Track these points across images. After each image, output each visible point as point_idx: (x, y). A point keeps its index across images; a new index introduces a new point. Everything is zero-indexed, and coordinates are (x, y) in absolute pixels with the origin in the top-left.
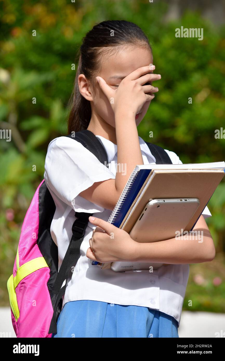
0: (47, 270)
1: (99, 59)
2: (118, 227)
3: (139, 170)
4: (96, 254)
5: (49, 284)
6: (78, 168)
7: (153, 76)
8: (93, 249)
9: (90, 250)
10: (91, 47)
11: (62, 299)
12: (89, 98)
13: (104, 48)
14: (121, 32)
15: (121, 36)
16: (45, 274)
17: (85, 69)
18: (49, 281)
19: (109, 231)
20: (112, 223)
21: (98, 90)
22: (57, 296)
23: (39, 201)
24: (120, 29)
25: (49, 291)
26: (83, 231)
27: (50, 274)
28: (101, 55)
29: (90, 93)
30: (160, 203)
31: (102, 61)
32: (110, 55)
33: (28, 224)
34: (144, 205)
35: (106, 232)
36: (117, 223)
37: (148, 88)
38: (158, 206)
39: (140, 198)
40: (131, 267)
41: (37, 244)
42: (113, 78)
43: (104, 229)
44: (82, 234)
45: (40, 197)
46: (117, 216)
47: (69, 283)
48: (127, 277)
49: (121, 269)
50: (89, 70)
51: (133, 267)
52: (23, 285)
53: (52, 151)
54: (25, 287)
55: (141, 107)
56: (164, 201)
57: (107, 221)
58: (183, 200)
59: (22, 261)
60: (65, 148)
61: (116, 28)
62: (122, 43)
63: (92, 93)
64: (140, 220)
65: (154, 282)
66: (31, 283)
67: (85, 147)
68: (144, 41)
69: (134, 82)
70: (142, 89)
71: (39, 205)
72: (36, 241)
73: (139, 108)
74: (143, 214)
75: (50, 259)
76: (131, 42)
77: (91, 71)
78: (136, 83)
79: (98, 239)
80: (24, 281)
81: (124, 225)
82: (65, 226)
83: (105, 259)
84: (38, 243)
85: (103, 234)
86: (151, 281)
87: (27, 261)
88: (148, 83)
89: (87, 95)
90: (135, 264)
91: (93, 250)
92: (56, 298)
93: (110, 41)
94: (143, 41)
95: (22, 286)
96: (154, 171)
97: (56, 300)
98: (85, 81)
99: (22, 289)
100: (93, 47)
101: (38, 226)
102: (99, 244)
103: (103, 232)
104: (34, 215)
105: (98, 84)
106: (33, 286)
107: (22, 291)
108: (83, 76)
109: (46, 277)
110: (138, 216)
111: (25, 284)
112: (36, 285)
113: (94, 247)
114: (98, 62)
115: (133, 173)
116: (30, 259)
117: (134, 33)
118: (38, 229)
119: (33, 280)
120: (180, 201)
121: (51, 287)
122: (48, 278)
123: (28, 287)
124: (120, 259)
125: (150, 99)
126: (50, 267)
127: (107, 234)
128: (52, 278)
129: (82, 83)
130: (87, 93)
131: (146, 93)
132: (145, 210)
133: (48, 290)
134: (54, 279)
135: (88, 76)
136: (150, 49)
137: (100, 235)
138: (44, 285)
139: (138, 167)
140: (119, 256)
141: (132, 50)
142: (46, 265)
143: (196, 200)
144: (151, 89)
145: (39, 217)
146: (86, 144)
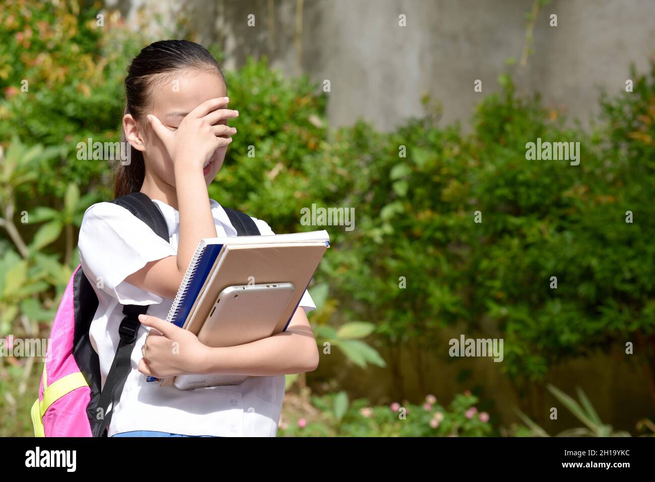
0: (87, 390)
1: (150, 90)
2: (182, 328)
3: (206, 246)
4: (151, 366)
5: (89, 410)
6: (125, 244)
7: (227, 112)
8: (146, 359)
9: (142, 362)
10: (138, 76)
11: (107, 429)
12: (140, 147)
13: (156, 75)
14: (179, 52)
15: (179, 58)
16: (83, 396)
17: (132, 107)
18: (89, 405)
19: (168, 333)
20: (172, 322)
21: (150, 135)
22: (100, 426)
23: (74, 293)
24: (177, 49)
25: (90, 419)
26: (134, 333)
27: (90, 396)
28: (153, 86)
29: (140, 140)
30: (239, 292)
31: (154, 93)
32: (165, 83)
33: (59, 326)
34: (215, 296)
35: (164, 335)
36: (179, 322)
37: (221, 128)
38: (236, 295)
39: (209, 285)
40: (202, 382)
41: (72, 355)
42: (170, 115)
43: (161, 332)
44: (133, 337)
45: (75, 289)
46: (178, 312)
47: (116, 408)
48: (197, 397)
49: (188, 386)
50: (137, 108)
51: (205, 382)
52: (52, 412)
53: (87, 223)
54: (55, 415)
55: (211, 155)
56: (244, 289)
57: (165, 319)
58: (271, 286)
59: (51, 379)
60: (106, 217)
61: (171, 49)
62: (180, 66)
63: (144, 139)
64: (211, 316)
65: (235, 402)
66: (64, 409)
67: (135, 214)
68: (212, 64)
69: (200, 121)
70: (211, 130)
71: (75, 299)
72: (71, 351)
73: (207, 155)
74: (215, 308)
75: (90, 376)
76: (194, 65)
77: (140, 109)
78: (203, 122)
79: (154, 345)
80: (54, 407)
81: (189, 324)
82: (109, 327)
83: (163, 373)
84: (74, 353)
85: (159, 337)
86: (232, 401)
87: (57, 379)
88: (220, 122)
89: (137, 143)
90: (208, 378)
91: (147, 362)
92: (99, 428)
93: (164, 65)
94: (210, 64)
95: (51, 414)
96: (226, 246)
97: (99, 431)
98: (133, 123)
99: (51, 419)
100: (141, 76)
101: (72, 329)
102: (155, 351)
103: (160, 335)
104: (67, 313)
105: (150, 125)
106: (67, 413)
107: (51, 421)
108: (129, 116)
109: (85, 399)
110: (209, 310)
111: (55, 411)
112: (71, 412)
113: (148, 356)
114: (149, 95)
115: (197, 250)
116: (61, 376)
117: (198, 55)
118: (73, 334)
119: (66, 406)
120: (266, 287)
121: (91, 413)
122: (88, 401)
123: (60, 414)
124: (186, 372)
125: (224, 143)
126: (90, 386)
127: (165, 338)
128: (94, 400)
129: (129, 127)
130: (137, 140)
131: (217, 136)
132: (218, 302)
133: (87, 419)
134: (96, 402)
135: (136, 115)
136: (220, 74)
137: (155, 339)
138: (83, 411)
139: (204, 241)
140: (183, 367)
141: (195, 76)
142: (86, 384)
143: (288, 285)
144: (225, 130)
145: (75, 316)
146: (136, 211)
